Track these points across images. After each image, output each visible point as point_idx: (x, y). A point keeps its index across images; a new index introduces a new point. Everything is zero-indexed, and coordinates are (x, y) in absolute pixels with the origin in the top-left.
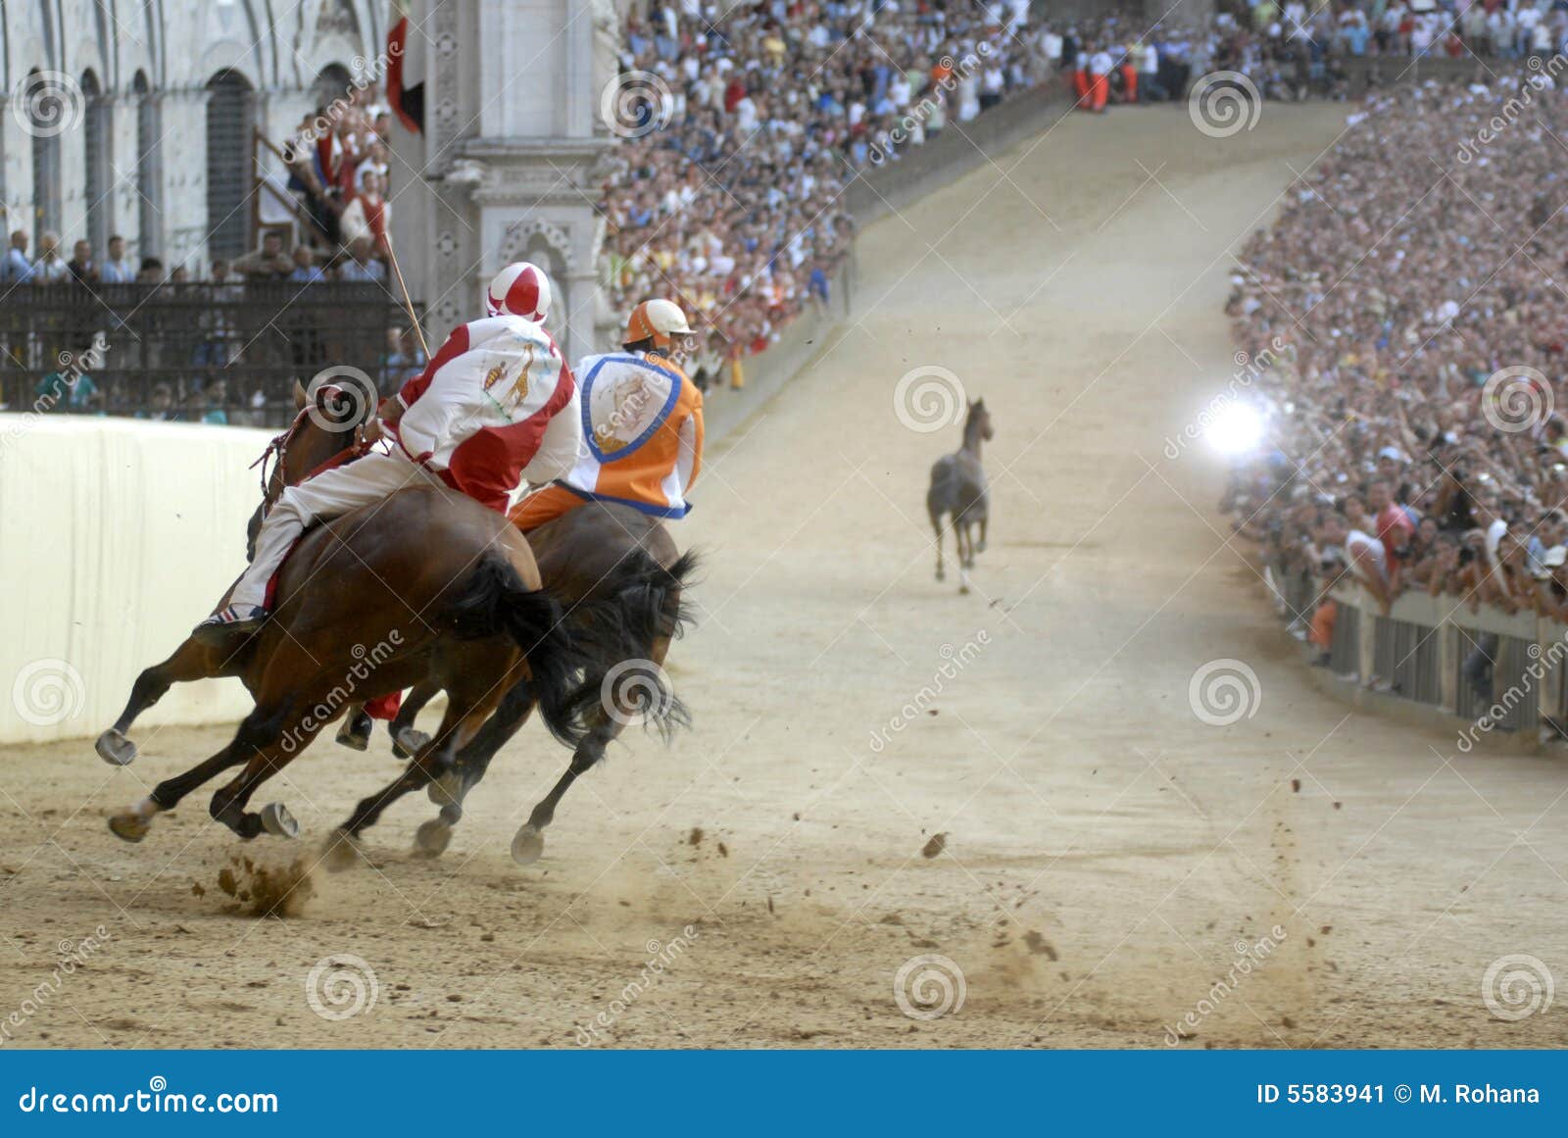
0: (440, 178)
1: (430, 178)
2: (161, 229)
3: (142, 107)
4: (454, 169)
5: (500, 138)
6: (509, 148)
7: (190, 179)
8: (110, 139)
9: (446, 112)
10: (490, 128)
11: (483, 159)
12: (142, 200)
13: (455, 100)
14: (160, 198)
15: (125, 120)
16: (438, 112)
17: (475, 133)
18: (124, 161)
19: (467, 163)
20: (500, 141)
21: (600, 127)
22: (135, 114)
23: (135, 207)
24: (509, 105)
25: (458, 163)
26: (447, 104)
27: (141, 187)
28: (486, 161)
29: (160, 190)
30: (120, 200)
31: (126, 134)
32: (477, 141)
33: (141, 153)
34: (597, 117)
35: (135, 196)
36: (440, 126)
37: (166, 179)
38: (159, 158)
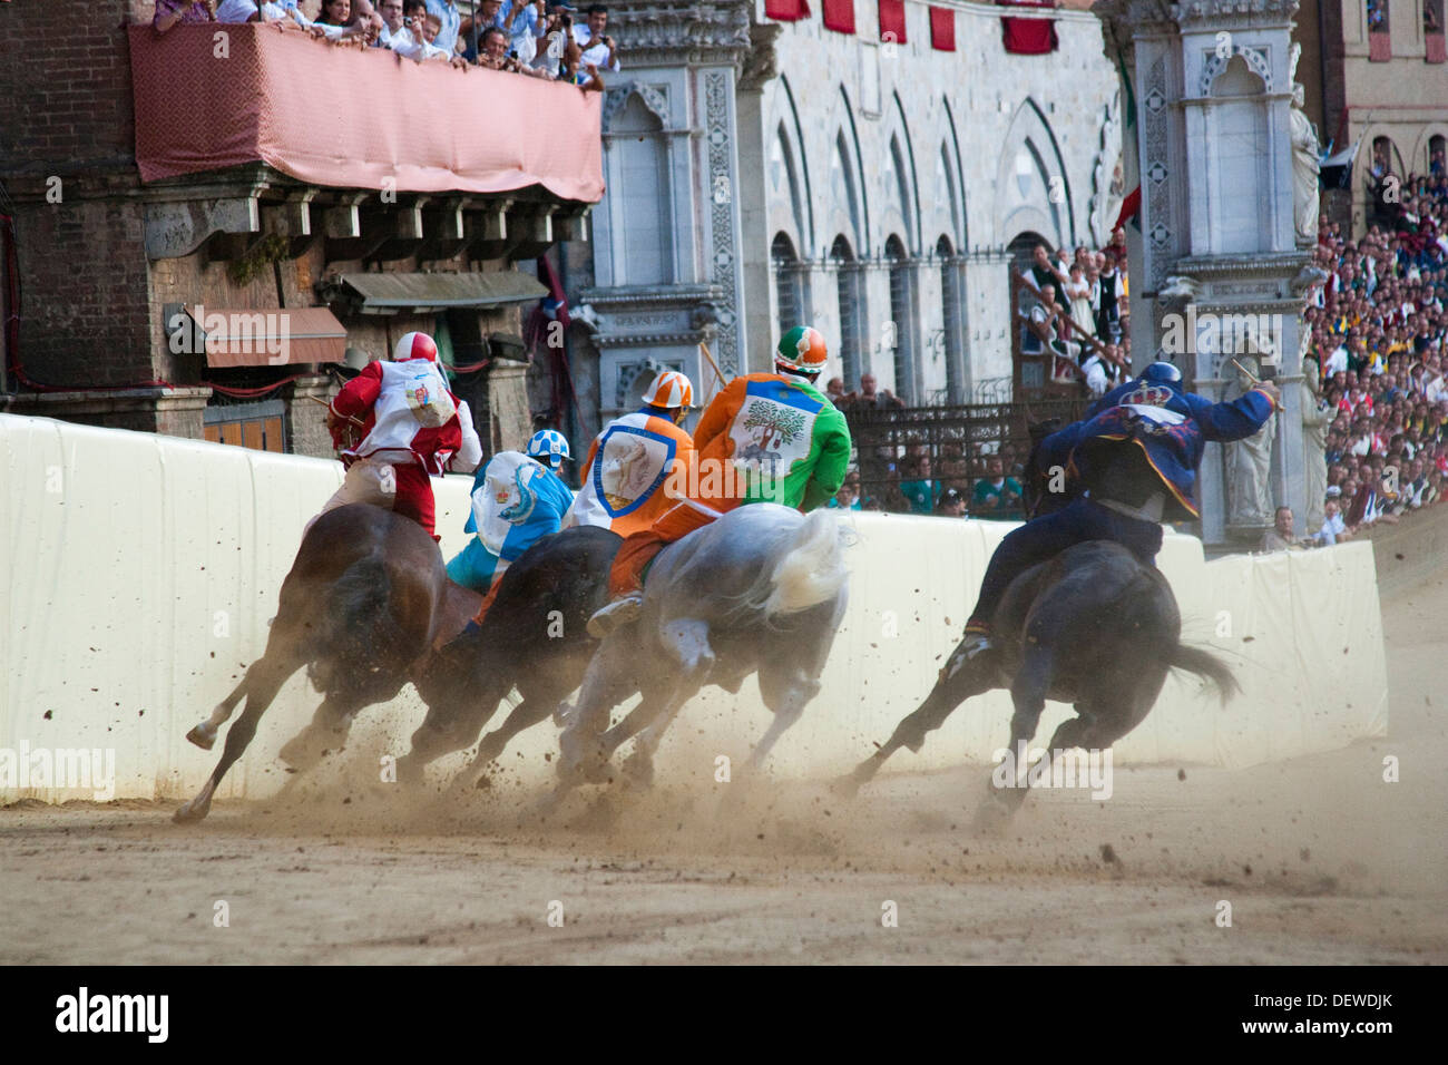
0: (1154, 295)
1: (1145, 296)
2: (969, 380)
3: (945, 269)
4: (1167, 286)
5: (1209, 255)
6: (1219, 263)
7: (995, 334)
8: (916, 298)
9: (1160, 235)
10: (1199, 245)
11: (1192, 275)
12: (948, 354)
13: (1168, 224)
14: (967, 352)
15: (929, 280)
16: (1153, 235)
17: (1186, 251)
18: (930, 316)
19: (1179, 280)
20: (1208, 258)
21: (1304, 241)
22: (939, 275)
23: (942, 359)
24: (1216, 225)
25: (1170, 280)
26: (1160, 227)
27: (948, 342)
28: (1196, 277)
29: (966, 344)
30: (927, 353)
31: (931, 293)
32: (1188, 259)
33: (946, 311)
34: (1298, 232)
35: (942, 349)
36: (1154, 248)
37: (972, 336)
38: (965, 316)
